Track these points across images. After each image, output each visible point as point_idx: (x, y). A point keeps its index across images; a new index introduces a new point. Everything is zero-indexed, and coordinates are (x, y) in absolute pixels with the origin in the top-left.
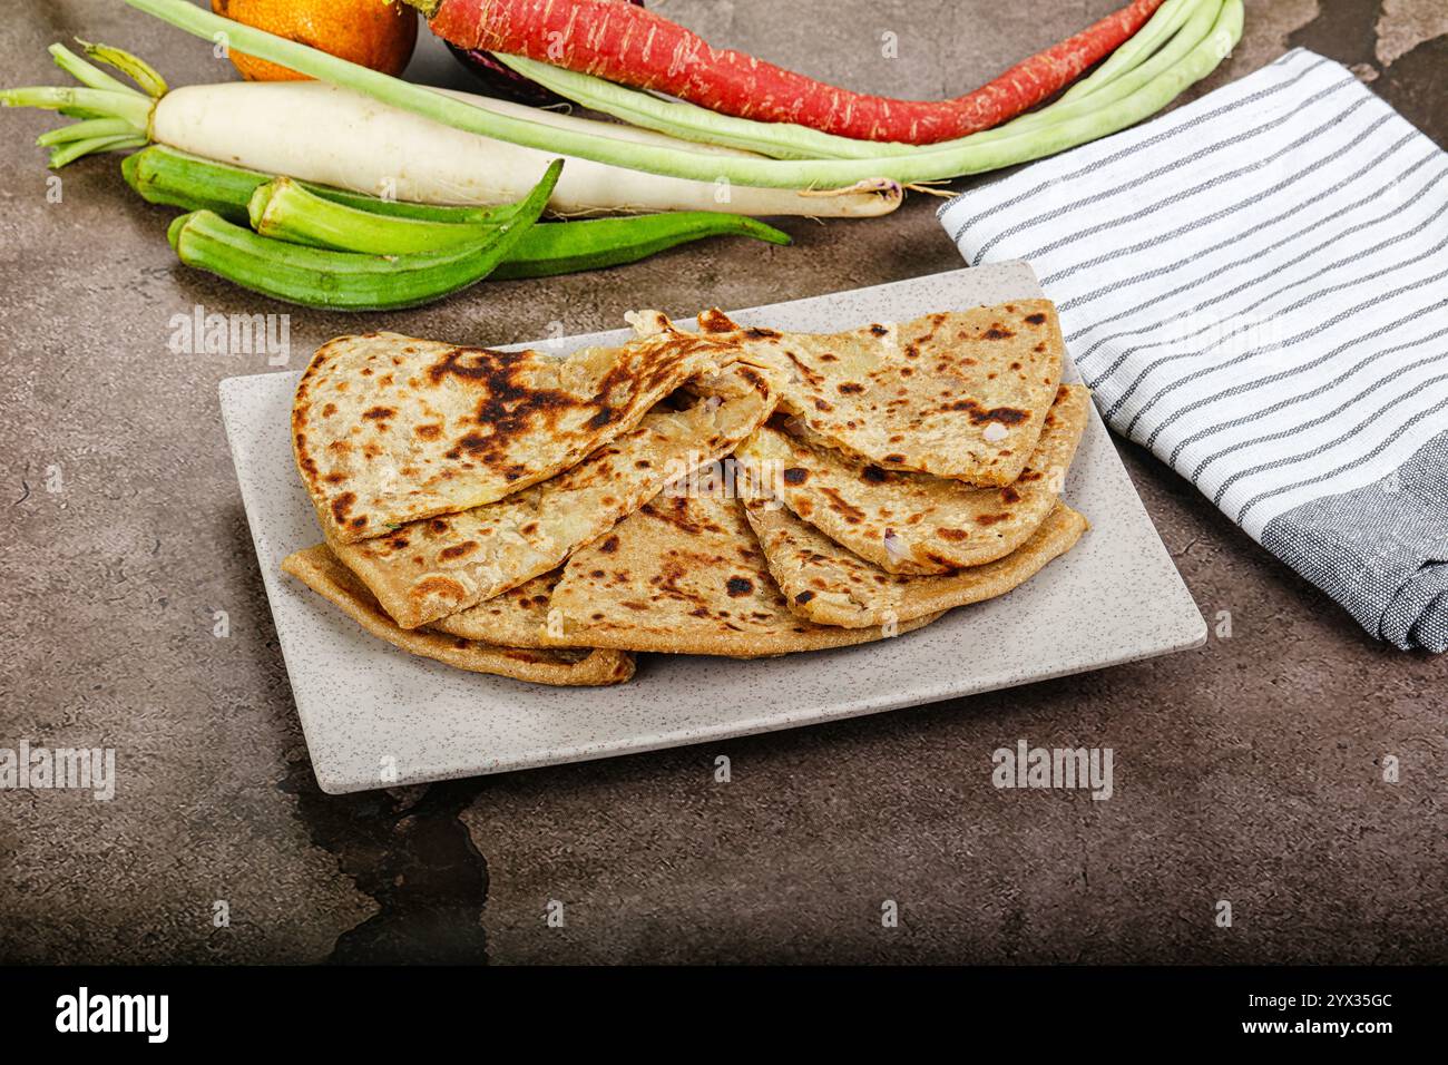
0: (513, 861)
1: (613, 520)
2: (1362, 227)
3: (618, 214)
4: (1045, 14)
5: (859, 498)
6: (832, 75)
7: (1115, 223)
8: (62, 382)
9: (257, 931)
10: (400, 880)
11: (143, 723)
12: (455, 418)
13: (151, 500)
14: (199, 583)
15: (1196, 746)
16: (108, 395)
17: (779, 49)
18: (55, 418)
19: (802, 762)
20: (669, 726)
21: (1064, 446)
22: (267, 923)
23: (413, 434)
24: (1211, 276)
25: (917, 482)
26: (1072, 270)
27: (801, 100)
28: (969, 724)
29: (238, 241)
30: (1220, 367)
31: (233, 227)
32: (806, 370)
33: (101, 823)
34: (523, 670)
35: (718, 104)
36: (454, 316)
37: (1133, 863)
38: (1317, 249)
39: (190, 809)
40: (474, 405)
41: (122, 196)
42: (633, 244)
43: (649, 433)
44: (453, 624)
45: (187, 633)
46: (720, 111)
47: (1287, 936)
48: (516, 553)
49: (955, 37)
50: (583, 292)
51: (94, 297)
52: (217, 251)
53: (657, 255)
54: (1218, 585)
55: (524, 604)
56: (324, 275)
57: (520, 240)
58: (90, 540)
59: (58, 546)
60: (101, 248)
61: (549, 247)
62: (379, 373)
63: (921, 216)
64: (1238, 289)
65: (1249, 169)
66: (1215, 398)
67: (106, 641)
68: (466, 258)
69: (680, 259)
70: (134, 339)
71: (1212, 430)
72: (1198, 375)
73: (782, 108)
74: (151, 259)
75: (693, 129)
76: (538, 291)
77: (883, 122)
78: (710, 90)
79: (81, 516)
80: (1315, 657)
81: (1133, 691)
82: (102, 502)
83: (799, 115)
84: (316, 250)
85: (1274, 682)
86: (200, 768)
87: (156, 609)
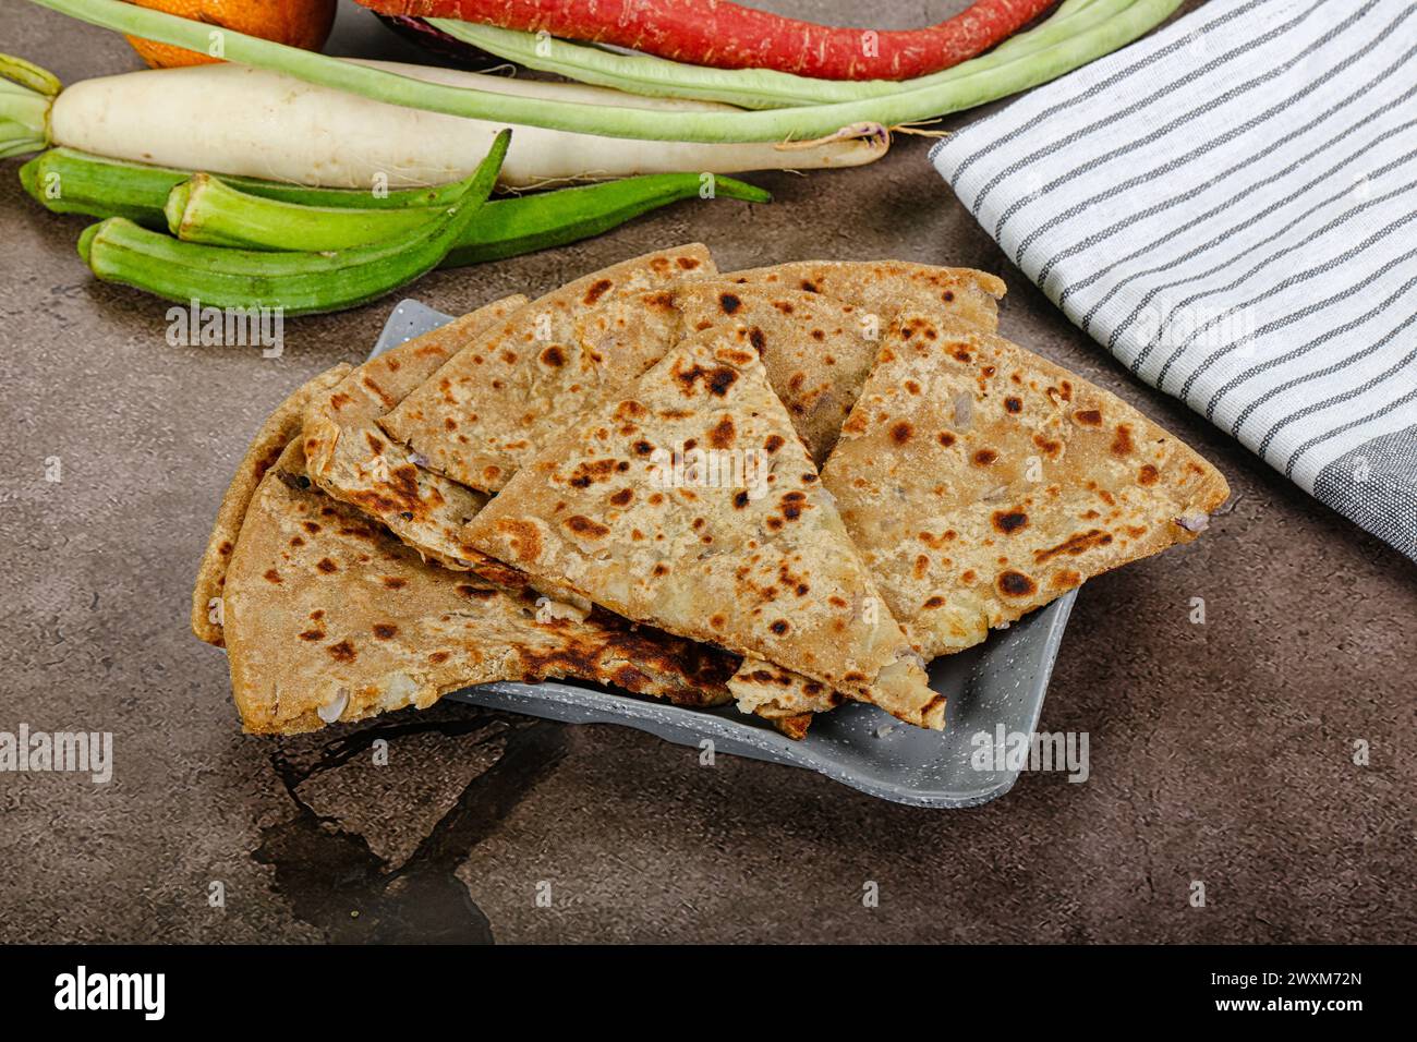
0: (519, 918)
2: (1397, 131)
3: (577, 183)
6: (801, 8)
7: (1125, 150)
13: (84, 547)
14: (146, 637)
15: (1260, 727)
16: (26, 433)
24: (1236, 199)
26: (1084, 206)
27: (769, 40)
29: (157, 249)
30: (1253, 301)
31: (151, 234)
33: (57, 916)
35: (676, 53)
37: (1201, 862)
38: (1350, 160)
39: (156, 892)
41: (23, 207)
42: (596, 215)
45: (136, 694)
46: (679, 60)
47: (1374, 929)
50: (546, 273)
52: (135, 262)
53: (623, 225)
54: (1271, 544)
56: (256, 279)
57: (471, 222)
58: (19, 599)
60: (7, 269)
61: (503, 227)
63: (911, 157)
64: (1266, 212)
65: (1268, 77)
67: (47, 712)
68: (411, 248)
69: (649, 227)
70: (50, 368)
71: (1251, 373)
73: (748, 51)
74: (61, 275)
75: (652, 83)
76: (495, 276)
77: (862, 59)
78: (667, 38)
79: (6, 571)
80: (1383, 616)
81: (1186, 670)
82: (29, 554)
83: (768, 57)
84: (245, 253)
85: (1340, 647)
86: (164, 845)
87: (100, 671)
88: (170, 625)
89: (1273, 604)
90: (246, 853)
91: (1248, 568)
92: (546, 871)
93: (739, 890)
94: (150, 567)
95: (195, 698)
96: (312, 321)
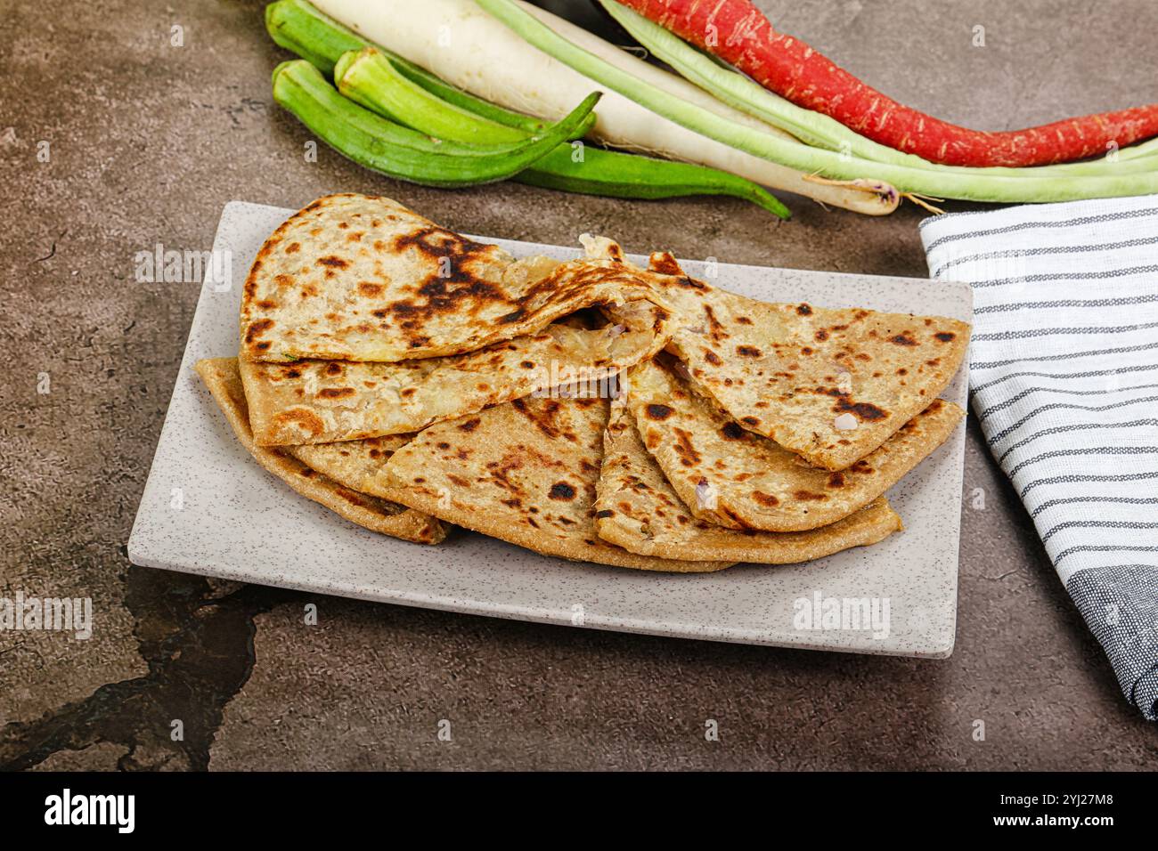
0: (278, 668)
1: (482, 405)
3: (658, 156)
4: (1135, 83)
5: (707, 447)
6: (916, 88)
7: (1078, 276)
8: (130, 172)
9: (39, 661)
10: (178, 654)
11: (41, 466)
12: (400, 285)
14: (149, 365)
15: (915, 747)
16: (160, 193)
17: (881, 54)
18: (108, 200)
19: (565, 659)
20: (443, 591)
21: (909, 452)
22: (50, 657)
23: (355, 288)
25: (767, 447)
26: (1018, 306)
27: (842, 96)
28: (727, 669)
29: (319, 93)
30: (1107, 426)
31: (322, 81)
32: (716, 325)
34: (345, 509)
35: (766, 81)
36: (478, 205)
39: (40, 546)
40: (423, 278)
41: (260, 34)
42: (652, 183)
43: (550, 340)
44: (303, 453)
45: (116, 402)
46: (766, 87)
48: (384, 409)
49: (1044, 83)
50: (599, 214)
51: (193, 110)
52: (300, 97)
54: (1014, 615)
55: (374, 454)
56: (375, 139)
57: (546, 153)
58: (81, 306)
59: (53, 304)
60: (221, 73)
62: (353, 229)
66: (1087, 452)
68: (494, 156)
69: (695, 208)
70: (206, 154)
71: (1070, 479)
72: (1081, 427)
73: (822, 99)
74: (255, 91)
75: (735, 97)
76: (560, 203)
77: (915, 136)
78: (761, 67)
79: (84, 285)
80: (1067, 703)
81: (886, 684)
82: (107, 278)
83: (836, 109)
84: (378, 118)
85: (1017, 713)
86: (67, 516)
87: (103, 377)
88: (170, 364)
89: (986, 662)
90: (119, 544)
91: (984, 627)
92: (319, 642)
93: (448, 711)
94: (183, 318)
95: (154, 421)
96: (409, 187)
